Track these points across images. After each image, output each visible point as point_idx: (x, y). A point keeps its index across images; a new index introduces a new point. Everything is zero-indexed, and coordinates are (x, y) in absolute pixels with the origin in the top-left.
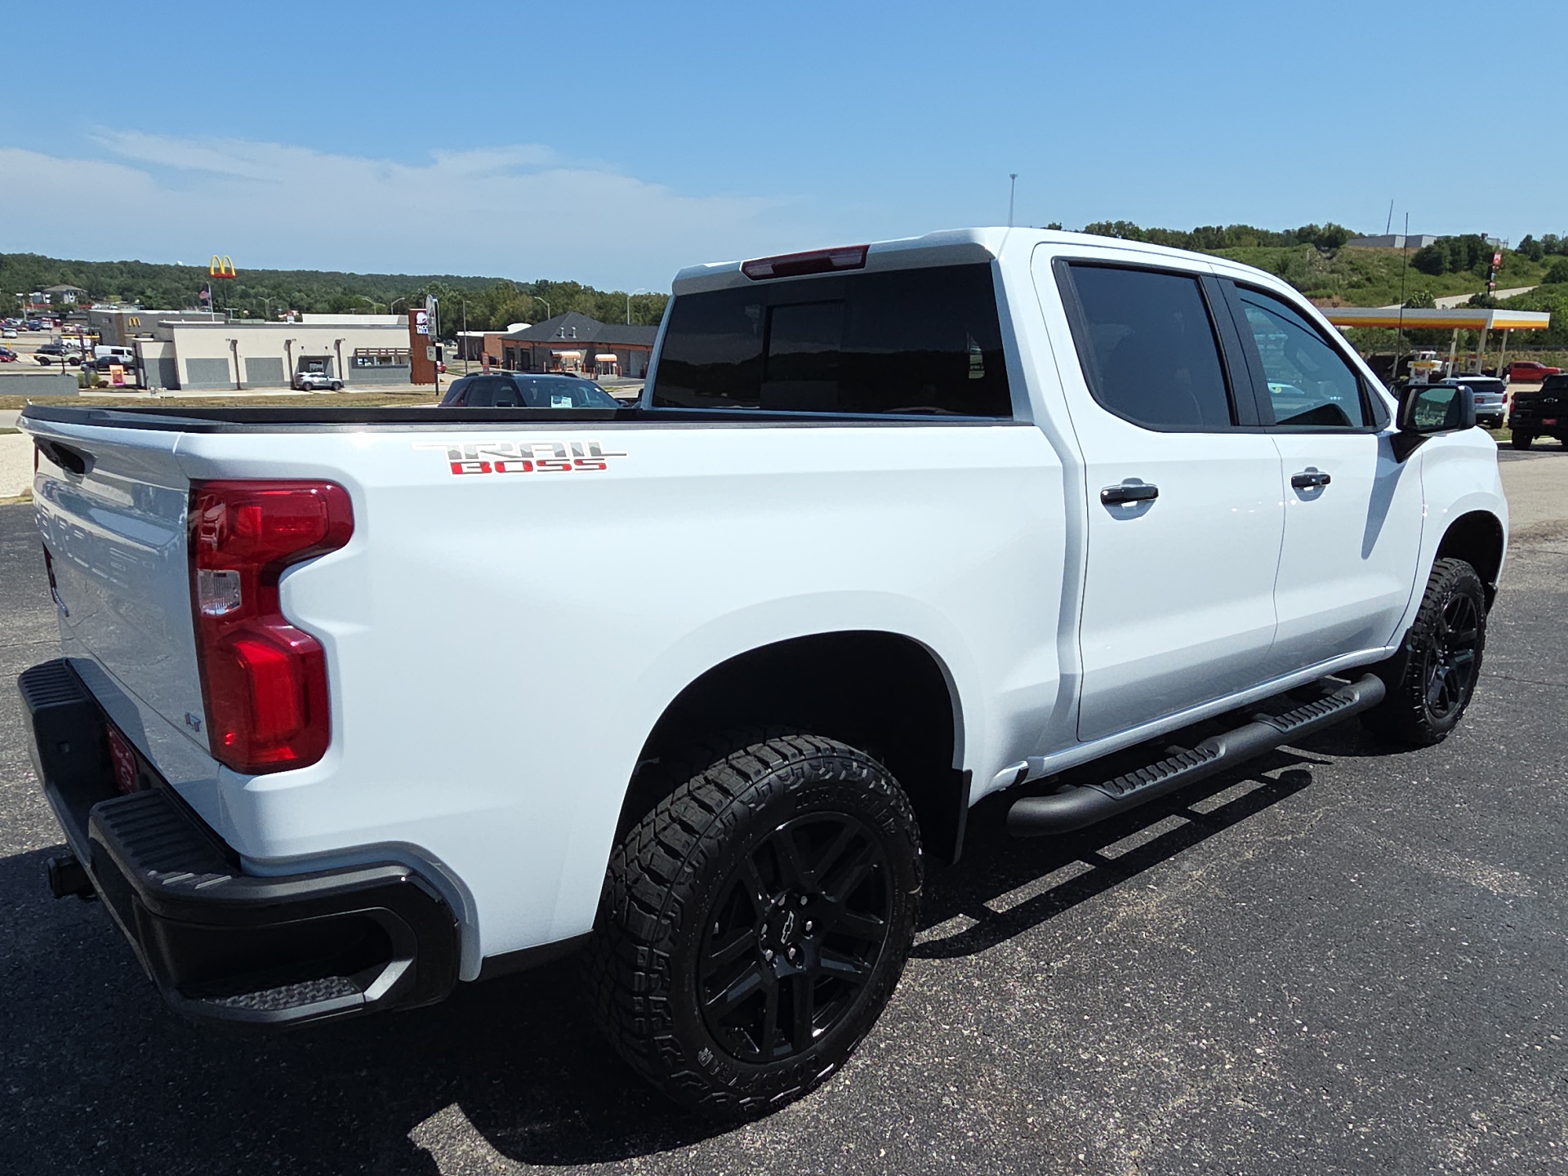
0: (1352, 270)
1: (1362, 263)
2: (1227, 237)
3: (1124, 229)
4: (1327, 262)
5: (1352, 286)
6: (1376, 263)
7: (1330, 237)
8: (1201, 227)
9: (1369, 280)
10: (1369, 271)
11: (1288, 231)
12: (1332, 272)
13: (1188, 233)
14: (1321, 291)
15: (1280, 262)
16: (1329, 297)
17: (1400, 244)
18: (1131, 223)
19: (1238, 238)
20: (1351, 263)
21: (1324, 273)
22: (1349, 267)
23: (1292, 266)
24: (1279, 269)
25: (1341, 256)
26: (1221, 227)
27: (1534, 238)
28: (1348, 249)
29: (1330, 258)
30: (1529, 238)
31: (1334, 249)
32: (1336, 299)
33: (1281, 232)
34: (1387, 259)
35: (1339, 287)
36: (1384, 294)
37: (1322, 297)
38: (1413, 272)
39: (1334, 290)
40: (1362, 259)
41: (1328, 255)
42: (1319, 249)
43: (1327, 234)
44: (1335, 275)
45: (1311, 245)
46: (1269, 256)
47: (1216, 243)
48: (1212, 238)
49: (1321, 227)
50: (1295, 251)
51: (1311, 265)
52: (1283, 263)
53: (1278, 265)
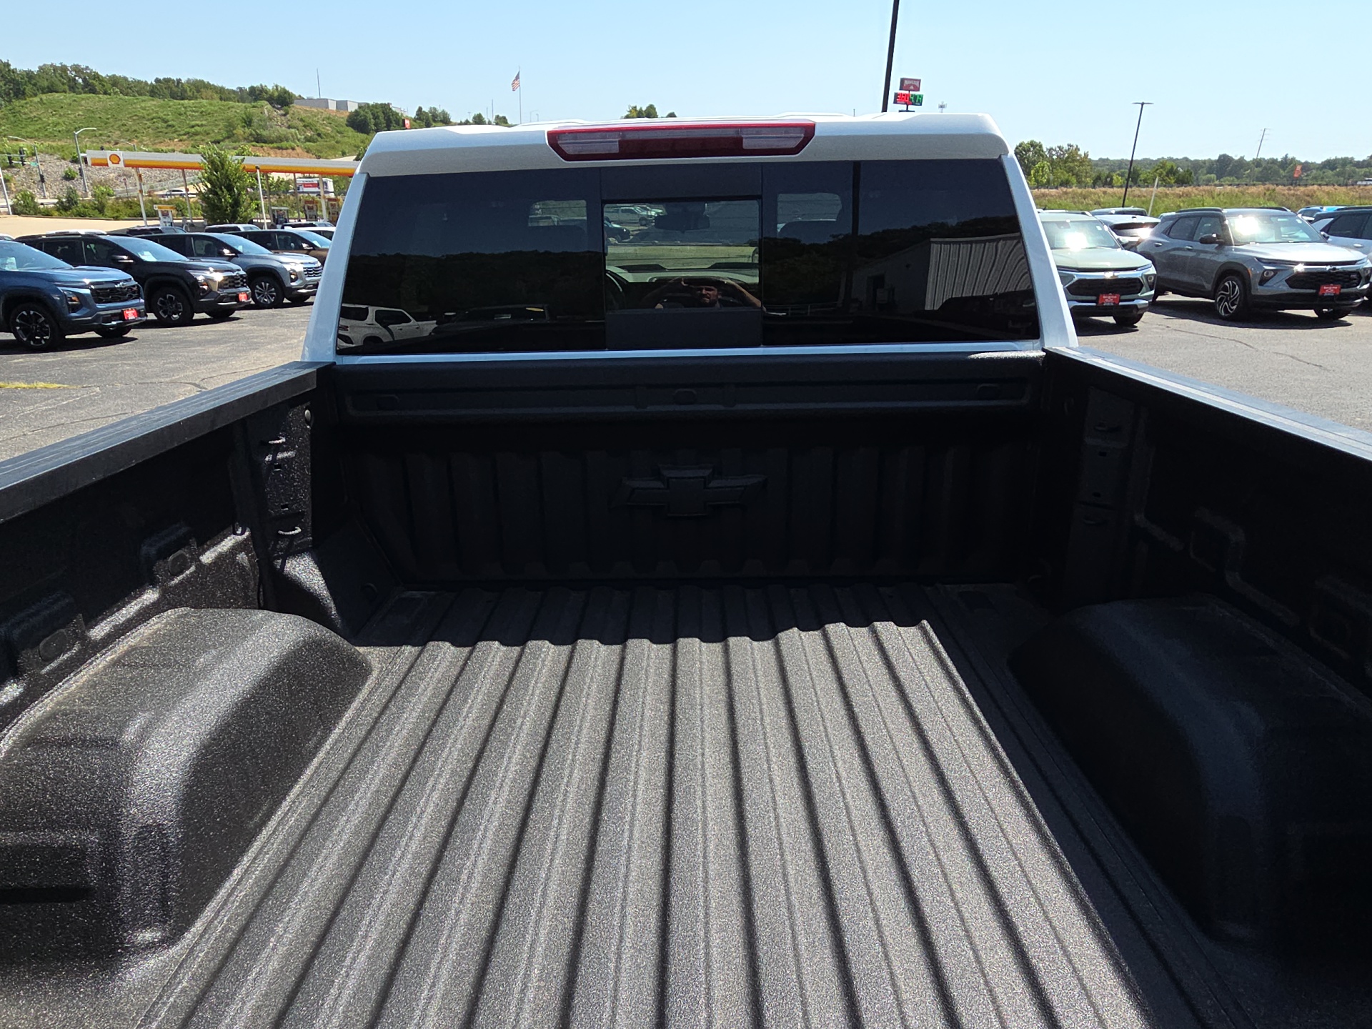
0: (305, 126)
1: (310, 121)
2: (188, 89)
3: (83, 73)
4: (283, 118)
5: (308, 140)
6: (321, 122)
7: (279, 96)
8: (161, 78)
9: (319, 135)
10: (318, 128)
11: (240, 89)
12: (289, 127)
13: (149, 83)
14: (284, 144)
15: (244, 116)
16: (293, 149)
17: (332, 107)
18: (87, 68)
19: (198, 91)
20: (302, 120)
21: (284, 128)
22: (301, 124)
23: (255, 120)
24: (245, 123)
25: (293, 114)
26: (180, 80)
27: (423, 110)
28: (296, 108)
29: (285, 115)
30: (420, 109)
31: (285, 108)
32: (298, 150)
33: (235, 89)
34: (329, 118)
35: (299, 140)
36: (332, 148)
37: (287, 149)
38: (350, 132)
39: (295, 143)
40: (310, 118)
41: (282, 112)
42: (274, 107)
43: (276, 94)
44: (293, 130)
45: (266, 102)
46: (234, 110)
47: (179, 94)
48: (175, 89)
49: (270, 87)
50: (254, 107)
51: (271, 119)
52: (248, 118)
53: (243, 119)
